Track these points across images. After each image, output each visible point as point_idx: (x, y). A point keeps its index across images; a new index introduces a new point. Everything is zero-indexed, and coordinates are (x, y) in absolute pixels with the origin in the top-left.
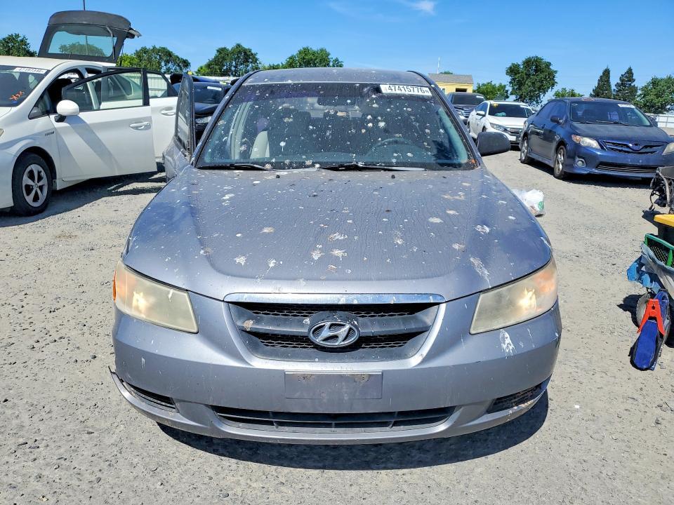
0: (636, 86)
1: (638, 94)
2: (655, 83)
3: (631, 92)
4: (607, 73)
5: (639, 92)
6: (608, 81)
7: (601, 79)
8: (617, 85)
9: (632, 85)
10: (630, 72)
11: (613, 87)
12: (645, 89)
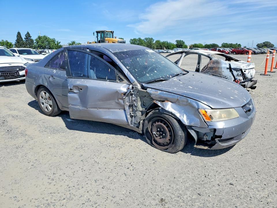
0: (32, 39)
1: (34, 42)
2: (40, 38)
3: (31, 41)
4: (19, 34)
5: (35, 41)
6: (21, 37)
7: (17, 36)
8: (25, 38)
9: (31, 38)
10: (28, 33)
11: (24, 40)
12: (36, 40)
